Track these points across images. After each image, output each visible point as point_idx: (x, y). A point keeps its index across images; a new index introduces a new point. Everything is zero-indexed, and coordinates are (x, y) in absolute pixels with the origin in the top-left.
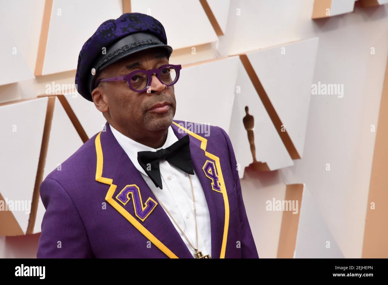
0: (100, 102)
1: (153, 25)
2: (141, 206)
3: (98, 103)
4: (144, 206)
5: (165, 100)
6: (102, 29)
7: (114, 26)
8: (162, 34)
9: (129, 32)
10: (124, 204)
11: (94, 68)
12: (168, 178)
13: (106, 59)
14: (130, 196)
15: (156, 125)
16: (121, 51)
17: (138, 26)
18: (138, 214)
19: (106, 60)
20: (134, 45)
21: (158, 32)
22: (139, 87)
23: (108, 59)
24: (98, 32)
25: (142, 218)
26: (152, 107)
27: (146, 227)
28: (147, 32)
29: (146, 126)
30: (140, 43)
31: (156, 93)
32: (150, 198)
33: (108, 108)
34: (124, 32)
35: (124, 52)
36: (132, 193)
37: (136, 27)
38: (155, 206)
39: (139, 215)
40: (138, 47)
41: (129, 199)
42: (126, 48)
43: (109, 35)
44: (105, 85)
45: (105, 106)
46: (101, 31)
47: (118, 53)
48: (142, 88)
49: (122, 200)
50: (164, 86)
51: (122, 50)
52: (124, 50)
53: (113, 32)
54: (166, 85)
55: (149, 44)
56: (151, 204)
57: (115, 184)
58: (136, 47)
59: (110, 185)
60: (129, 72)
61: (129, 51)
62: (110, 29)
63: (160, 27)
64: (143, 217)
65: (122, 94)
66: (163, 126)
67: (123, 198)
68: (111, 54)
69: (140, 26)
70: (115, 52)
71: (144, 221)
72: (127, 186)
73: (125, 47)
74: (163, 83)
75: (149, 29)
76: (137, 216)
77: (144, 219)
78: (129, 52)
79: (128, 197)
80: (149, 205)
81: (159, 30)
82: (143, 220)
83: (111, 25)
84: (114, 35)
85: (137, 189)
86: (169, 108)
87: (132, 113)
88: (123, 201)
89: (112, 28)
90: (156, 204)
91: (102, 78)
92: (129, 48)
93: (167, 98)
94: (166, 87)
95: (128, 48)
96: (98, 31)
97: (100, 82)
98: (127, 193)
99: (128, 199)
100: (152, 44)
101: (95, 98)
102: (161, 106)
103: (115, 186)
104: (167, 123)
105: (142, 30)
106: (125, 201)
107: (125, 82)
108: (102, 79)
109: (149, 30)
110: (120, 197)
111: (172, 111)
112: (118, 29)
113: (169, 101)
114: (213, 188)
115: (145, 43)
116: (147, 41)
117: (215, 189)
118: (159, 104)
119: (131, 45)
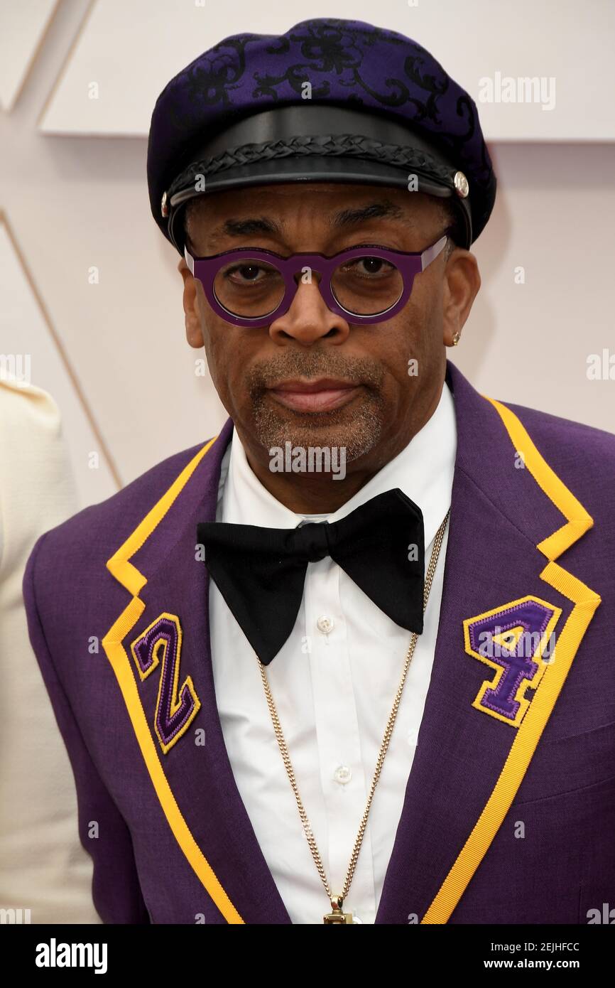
2: (171, 698)
4: (177, 701)
7: (238, 63)
10: (143, 676)
14: (160, 651)
25: (163, 741)
27: (168, 775)
32: (188, 680)
34: (260, 93)
35: (237, 167)
36: (165, 644)
38: (195, 711)
39: (160, 727)
42: (246, 154)
43: (212, 92)
46: (195, 70)
49: (140, 659)
51: (231, 157)
52: (238, 161)
53: (226, 86)
57: (143, 599)
59: (131, 597)
62: (223, 70)
64: (166, 735)
71: (168, 752)
72: (164, 616)
73: (246, 150)
76: (156, 728)
77: (168, 746)
79: (155, 655)
80: (185, 703)
82: (165, 749)
83: (230, 56)
88: (142, 664)
89: (230, 70)
90: (198, 705)
95: (251, 156)
98: (156, 642)
99: (152, 662)
103: (141, 606)
106: (145, 667)
109: (361, 101)
110: (139, 648)
112: (247, 77)
114: (482, 701)
115: (317, 150)
116: (331, 143)
117: (486, 706)
118: (298, 383)
119: (266, 148)
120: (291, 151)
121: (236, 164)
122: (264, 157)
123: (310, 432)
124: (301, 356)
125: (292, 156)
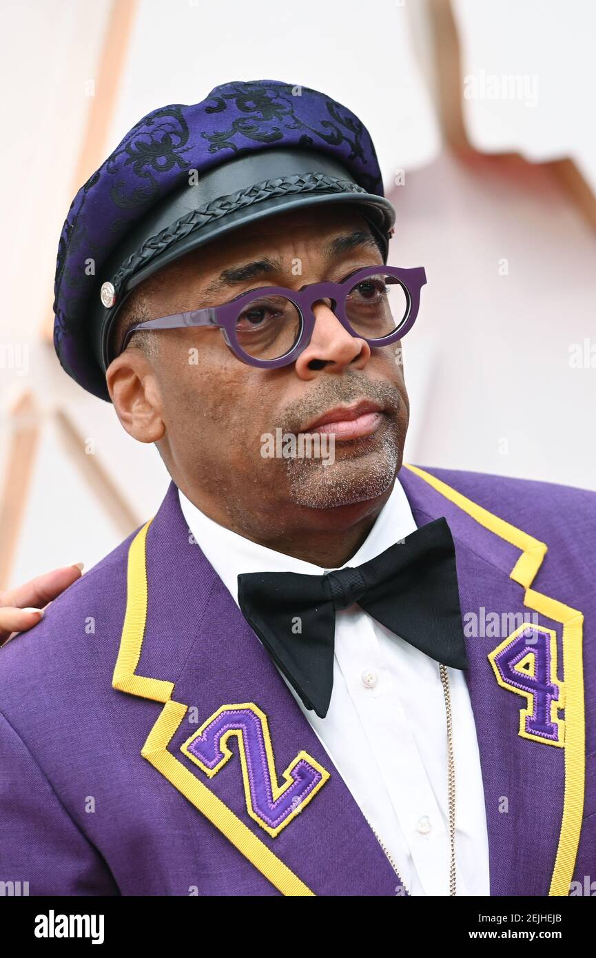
0: (136, 406)
1: (324, 124)
2: (270, 781)
3: (128, 409)
4: (281, 781)
5: (361, 393)
6: (135, 140)
7: (179, 128)
8: (361, 156)
9: (235, 149)
10: (211, 773)
11: (109, 281)
12: (364, 682)
13: (150, 247)
14: (232, 743)
15: (330, 487)
16: (204, 219)
17: (266, 127)
18: (256, 808)
19: (148, 253)
20: (249, 195)
21: (345, 147)
22: (266, 348)
23: (158, 248)
24: (121, 152)
25: (269, 826)
26: (317, 422)
27: (282, 857)
28: (302, 148)
29: (294, 492)
30: (273, 187)
31: (328, 368)
32: (303, 755)
33: (163, 424)
34: (217, 149)
35: (215, 220)
36: (239, 733)
37: (259, 131)
38: (321, 783)
39: (260, 813)
40: (266, 204)
41: (228, 754)
42: (221, 207)
43: (162, 160)
44: (151, 341)
45: (152, 421)
46: (132, 146)
47: (192, 226)
48: (277, 352)
49: (202, 757)
50: (359, 343)
51: (204, 214)
52: (214, 215)
53: (175, 151)
54: (369, 342)
55: (305, 192)
56: (305, 774)
57: (181, 701)
58: (257, 204)
59: (161, 705)
60: (231, 293)
61: (229, 215)
62: (166, 138)
63: (353, 129)
64: (274, 818)
65: (207, 373)
66: (357, 492)
67: (207, 750)
68: (166, 230)
69: (274, 129)
70: (182, 223)
71: (279, 834)
72: (224, 708)
73: (219, 204)
74: (354, 335)
75: (309, 135)
76: (254, 816)
77: (279, 829)
78: (230, 221)
79: (223, 748)
80: (299, 778)
81: (347, 140)
82: (273, 833)
83: (169, 124)
84: (180, 160)
85: (260, 721)
86: (377, 421)
87: (243, 444)
88: (207, 762)
89: (173, 137)
90: (326, 775)
91: (140, 316)
92: (234, 205)
93: (368, 385)
94: (363, 349)
95: (227, 207)
96: (123, 147)
97: (134, 333)
98: (221, 735)
99: (223, 756)
100: (318, 191)
101: (119, 389)
102: (347, 416)
103: (182, 708)
104: (371, 479)
105: (283, 139)
106: (212, 763)
107: (217, 329)
108: (138, 322)
109: (311, 140)
110: (196, 748)
111: (389, 435)
112: (195, 139)
113: (377, 400)
114: (526, 729)
115: (291, 188)
116: (301, 181)
117: (531, 733)
118: (340, 410)
119: (241, 195)
120: (269, 193)
121: (213, 219)
122: (244, 204)
123: (351, 464)
124: (337, 382)
125: (270, 198)
